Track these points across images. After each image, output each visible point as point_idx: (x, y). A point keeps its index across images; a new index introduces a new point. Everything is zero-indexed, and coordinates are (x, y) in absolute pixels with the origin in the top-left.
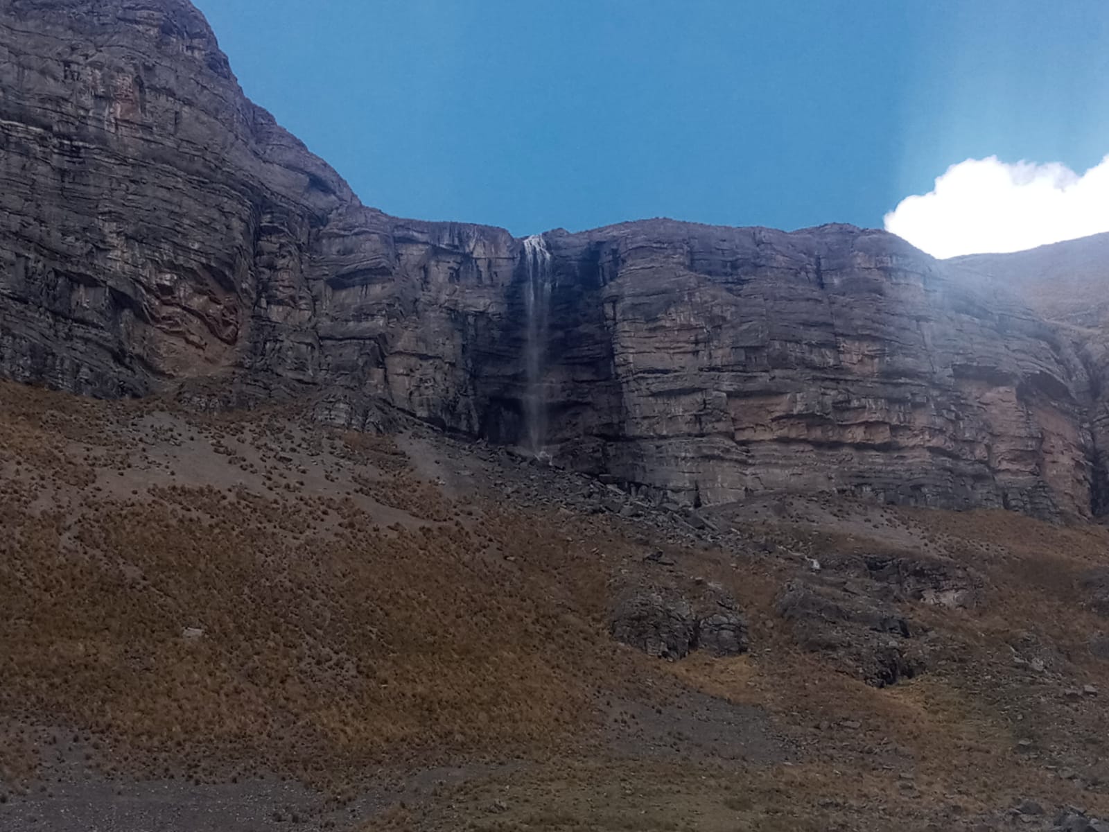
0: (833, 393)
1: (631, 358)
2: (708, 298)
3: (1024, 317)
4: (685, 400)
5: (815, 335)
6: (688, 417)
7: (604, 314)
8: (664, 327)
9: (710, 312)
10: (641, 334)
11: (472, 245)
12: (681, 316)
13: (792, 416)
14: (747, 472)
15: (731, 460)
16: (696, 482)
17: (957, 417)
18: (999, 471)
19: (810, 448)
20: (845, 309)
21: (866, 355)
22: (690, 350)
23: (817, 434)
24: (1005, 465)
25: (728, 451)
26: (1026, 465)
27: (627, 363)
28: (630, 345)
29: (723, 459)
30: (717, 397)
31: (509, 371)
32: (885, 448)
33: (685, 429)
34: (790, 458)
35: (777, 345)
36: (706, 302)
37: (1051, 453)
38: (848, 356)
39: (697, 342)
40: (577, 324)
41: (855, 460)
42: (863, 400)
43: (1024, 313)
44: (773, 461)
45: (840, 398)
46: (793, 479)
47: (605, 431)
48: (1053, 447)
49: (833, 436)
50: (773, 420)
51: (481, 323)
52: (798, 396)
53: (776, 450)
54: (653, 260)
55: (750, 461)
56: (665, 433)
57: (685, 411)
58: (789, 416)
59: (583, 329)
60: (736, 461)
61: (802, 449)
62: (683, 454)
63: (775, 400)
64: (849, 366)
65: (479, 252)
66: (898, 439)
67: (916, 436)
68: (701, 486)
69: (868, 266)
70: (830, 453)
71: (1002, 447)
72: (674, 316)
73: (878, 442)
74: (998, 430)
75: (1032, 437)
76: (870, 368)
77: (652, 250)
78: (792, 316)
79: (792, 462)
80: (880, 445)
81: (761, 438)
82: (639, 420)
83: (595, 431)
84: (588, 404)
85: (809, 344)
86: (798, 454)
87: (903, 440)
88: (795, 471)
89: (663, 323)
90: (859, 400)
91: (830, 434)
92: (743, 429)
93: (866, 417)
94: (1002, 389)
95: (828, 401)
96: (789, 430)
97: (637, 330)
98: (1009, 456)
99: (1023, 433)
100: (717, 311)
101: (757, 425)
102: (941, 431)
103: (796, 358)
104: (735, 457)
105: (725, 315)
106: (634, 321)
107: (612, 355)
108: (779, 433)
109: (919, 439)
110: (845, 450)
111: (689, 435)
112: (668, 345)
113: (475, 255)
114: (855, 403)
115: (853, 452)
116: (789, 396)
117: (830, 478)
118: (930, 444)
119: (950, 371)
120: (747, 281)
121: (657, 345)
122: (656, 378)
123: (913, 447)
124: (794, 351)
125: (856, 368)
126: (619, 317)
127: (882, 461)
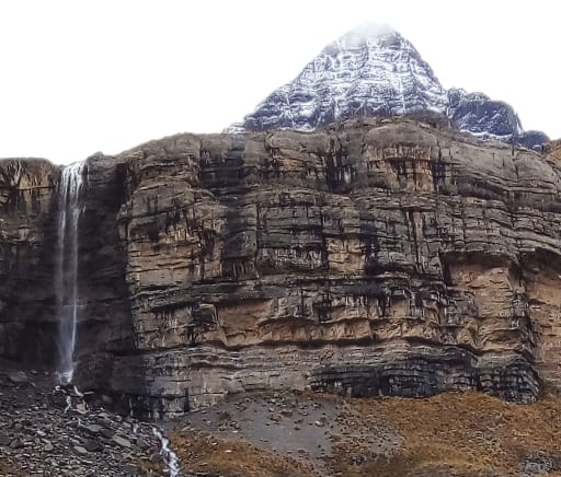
0: (314, 294)
1: (138, 277)
2: (199, 214)
3: (541, 191)
4: (180, 314)
5: (304, 239)
6: (182, 330)
7: (118, 235)
8: (164, 245)
9: (202, 227)
10: (147, 253)
11: (17, 178)
12: (179, 233)
13: (274, 321)
14: (232, 377)
15: (219, 366)
16: (187, 389)
17: (440, 305)
18: (485, 352)
19: (295, 348)
20: (335, 209)
21: (353, 253)
22: (187, 264)
23: (301, 335)
24: (490, 346)
25: (215, 358)
26: (511, 344)
27: (134, 282)
28: (137, 264)
29: (211, 367)
30: (204, 309)
31: (43, 295)
32: (364, 342)
33: (179, 340)
34: (275, 360)
35: (265, 253)
36: (199, 218)
37: (550, 327)
38: (336, 256)
39: (193, 257)
40: (100, 246)
41: (336, 356)
42: (343, 299)
43: (542, 187)
44: (258, 364)
45: (320, 298)
46: (272, 380)
47: (115, 347)
48: (552, 321)
49: (315, 335)
50: (260, 325)
51: (22, 253)
52: (280, 301)
53: (261, 354)
54: (160, 180)
55: (238, 365)
56: (163, 345)
57: (180, 324)
58: (270, 321)
59: (104, 251)
60: (223, 367)
61: (285, 350)
62: (176, 365)
63: (261, 307)
64: (336, 265)
65: (24, 184)
66: (378, 333)
67: (395, 328)
68: (190, 392)
69: (376, 159)
70: (314, 351)
71: (486, 329)
72: (173, 233)
73: (358, 337)
74: (483, 312)
75: (515, 317)
76: (356, 266)
77: (160, 170)
78: (283, 222)
79: (276, 363)
80: (360, 340)
81: (251, 343)
82: (142, 335)
83: (107, 347)
84: (106, 322)
85: (297, 249)
86: (282, 356)
87: (382, 334)
88: (274, 373)
89: (163, 241)
90: (339, 299)
91: (312, 334)
92: (234, 336)
93: (346, 315)
94: (495, 271)
95: (308, 303)
96: (274, 334)
97: (143, 250)
98: (494, 337)
99: (507, 313)
100: (207, 226)
101: (247, 331)
102: (420, 322)
103: (284, 263)
104: (222, 363)
105: (215, 228)
106: (141, 241)
107: (124, 274)
108: (265, 337)
109: (397, 331)
110: (327, 348)
111: (184, 345)
112: (168, 262)
113: (21, 187)
114: (336, 303)
115: (335, 349)
116: (271, 302)
117: (307, 376)
118: (407, 335)
119: (437, 260)
120: (249, 190)
121: (159, 262)
122: (156, 294)
123: (392, 339)
124: (280, 257)
125: (343, 268)
126: (129, 238)
127: (360, 355)
